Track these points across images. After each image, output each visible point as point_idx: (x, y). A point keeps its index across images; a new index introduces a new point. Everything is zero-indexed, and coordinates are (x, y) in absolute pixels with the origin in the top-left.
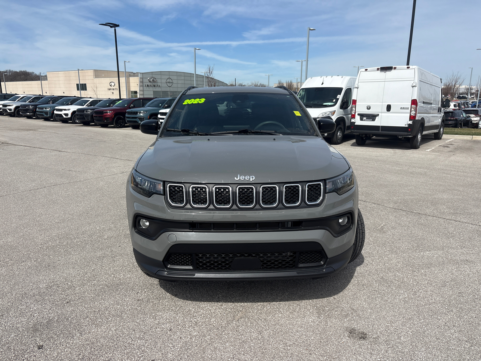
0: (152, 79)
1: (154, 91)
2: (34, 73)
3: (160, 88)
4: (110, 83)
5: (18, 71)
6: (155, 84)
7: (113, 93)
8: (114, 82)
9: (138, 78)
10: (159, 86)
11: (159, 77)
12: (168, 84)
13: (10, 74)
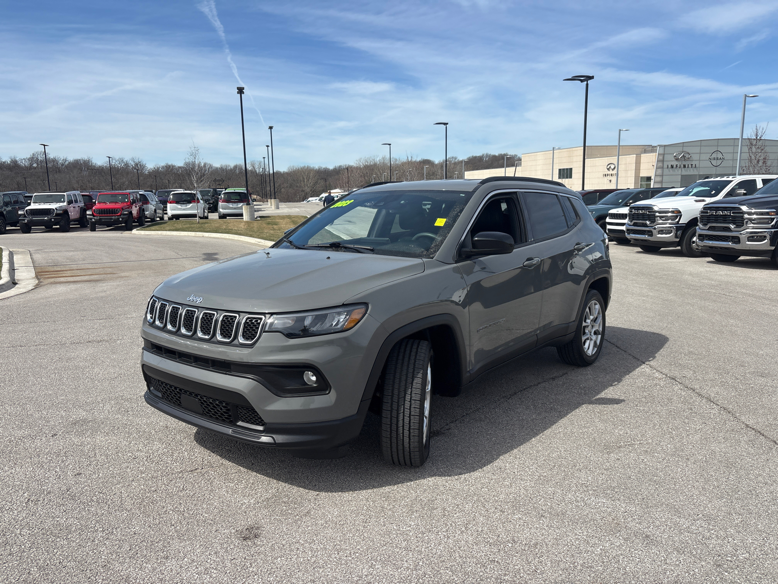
0: (682, 155)
1: (682, 176)
2: (517, 156)
3: (695, 169)
4: (607, 166)
5: (497, 155)
6: (686, 163)
7: (610, 181)
8: (613, 164)
9: (656, 155)
10: (694, 166)
11: (697, 150)
12: (714, 162)
13: (487, 159)
